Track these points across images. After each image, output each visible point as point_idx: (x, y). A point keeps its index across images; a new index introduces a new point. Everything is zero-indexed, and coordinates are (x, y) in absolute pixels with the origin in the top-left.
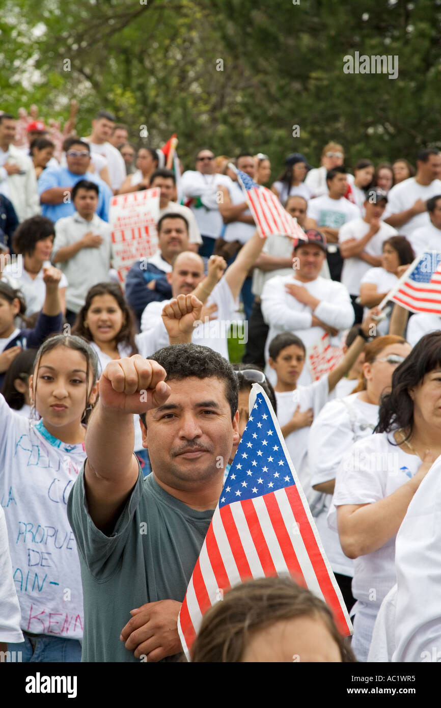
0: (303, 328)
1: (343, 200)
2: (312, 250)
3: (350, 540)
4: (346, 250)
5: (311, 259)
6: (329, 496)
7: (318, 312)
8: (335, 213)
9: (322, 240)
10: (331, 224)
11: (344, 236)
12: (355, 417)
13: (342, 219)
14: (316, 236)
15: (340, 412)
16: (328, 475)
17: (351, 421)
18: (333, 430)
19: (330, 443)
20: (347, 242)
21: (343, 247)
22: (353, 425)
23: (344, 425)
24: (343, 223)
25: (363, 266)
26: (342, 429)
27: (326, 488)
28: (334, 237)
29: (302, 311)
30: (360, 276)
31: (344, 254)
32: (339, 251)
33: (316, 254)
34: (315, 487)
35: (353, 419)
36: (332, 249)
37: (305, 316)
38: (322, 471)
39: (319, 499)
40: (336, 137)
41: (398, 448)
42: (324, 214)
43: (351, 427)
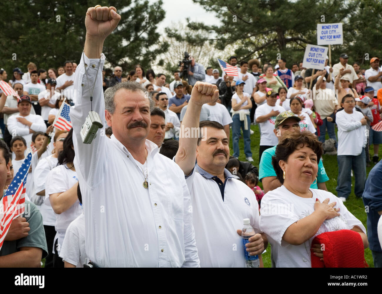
0: (26, 135)
1: (38, 84)
2: (25, 104)
3: (58, 207)
4: (41, 103)
5: (25, 107)
6: (44, 197)
7: (32, 127)
8: (35, 89)
9: (29, 99)
10: (34, 94)
11: (40, 98)
12: (51, 164)
13: (39, 91)
14: (26, 97)
15: (45, 163)
16: (41, 188)
17: (49, 166)
18: (42, 171)
19: (41, 176)
20: (41, 100)
21: (40, 102)
22: (50, 168)
23: (47, 168)
24: (39, 93)
25: (49, 108)
26: (46, 170)
27: (42, 194)
28: (36, 98)
29: (25, 128)
30: (48, 113)
31: (41, 105)
32: (38, 103)
33: (27, 105)
34: (38, 194)
35: (50, 165)
36: (36, 103)
37: (27, 130)
38: (39, 187)
39: (40, 198)
40: (33, 60)
41: (70, 170)
42: (30, 90)
43: (49, 168)
